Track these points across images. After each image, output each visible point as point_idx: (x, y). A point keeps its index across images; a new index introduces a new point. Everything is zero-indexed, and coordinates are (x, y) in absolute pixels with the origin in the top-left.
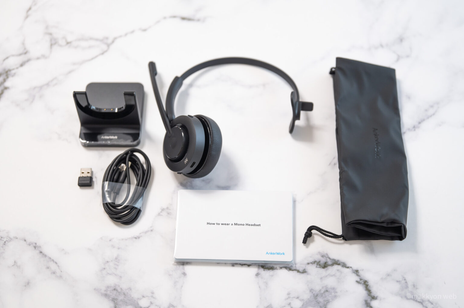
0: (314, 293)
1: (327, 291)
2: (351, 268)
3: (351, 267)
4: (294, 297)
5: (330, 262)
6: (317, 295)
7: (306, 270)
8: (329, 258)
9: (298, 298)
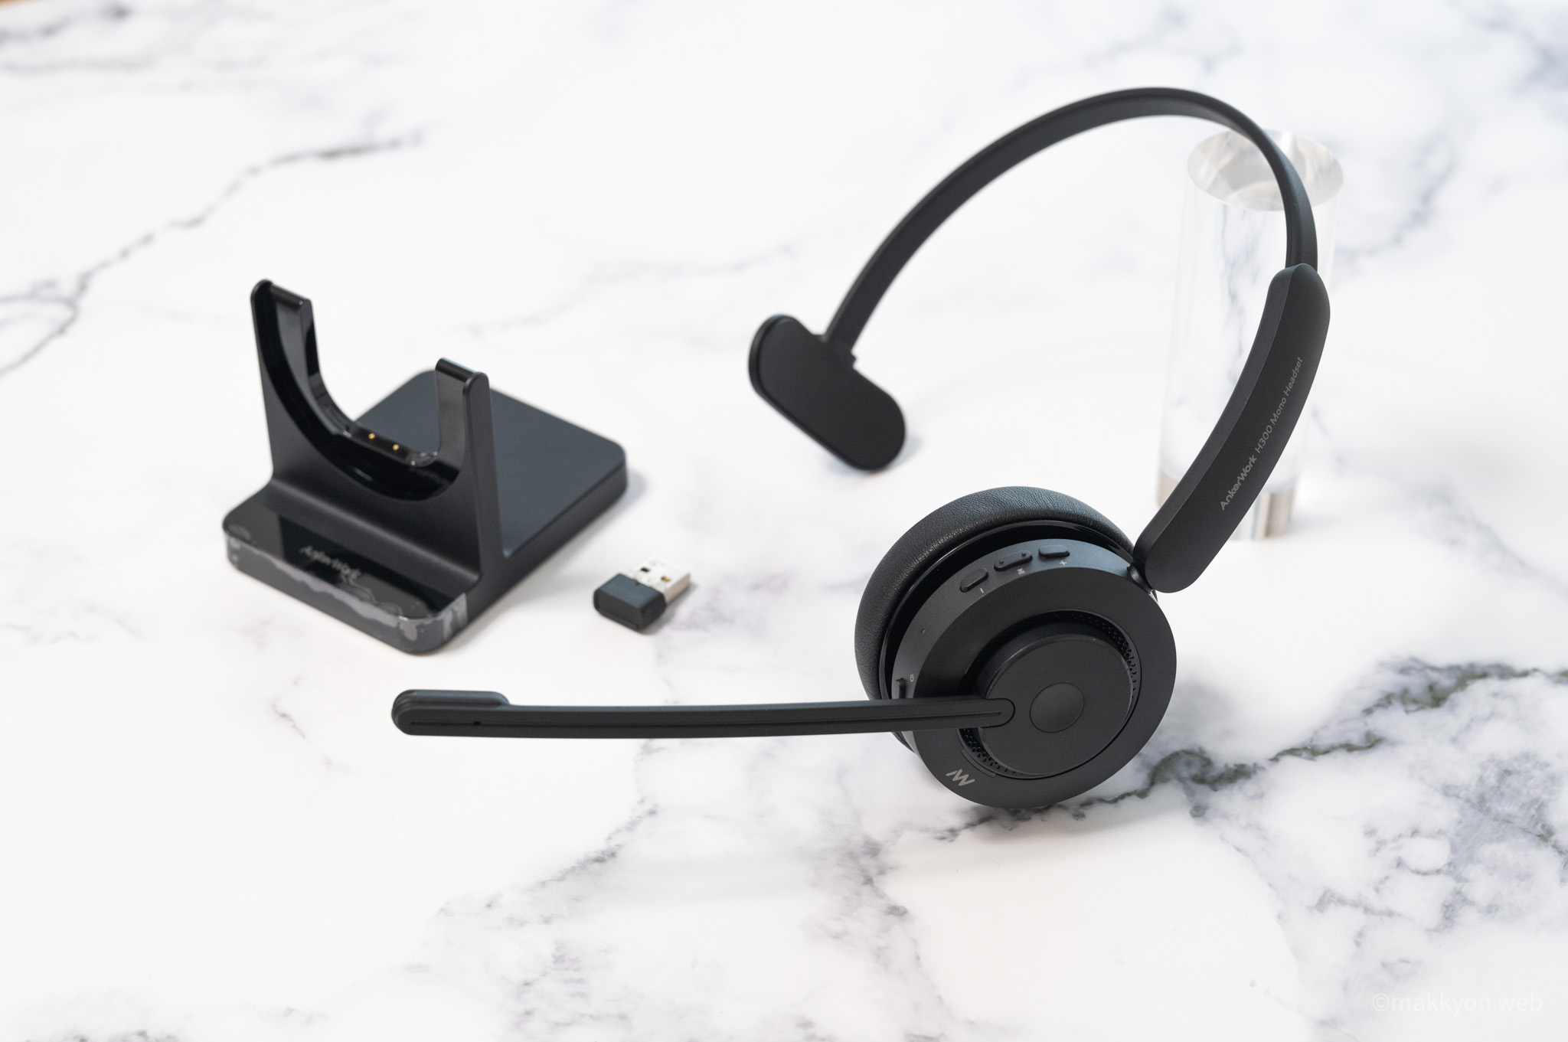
0: (1462, 794)
1: (1508, 773)
2: (1537, 674)
3: (1535, 670)
4: (1400, 836)
5: (1445, 682)
6: (1482, 800)
7: (1378, 734)
8: (1434, 669)
9: (1415, 832)
